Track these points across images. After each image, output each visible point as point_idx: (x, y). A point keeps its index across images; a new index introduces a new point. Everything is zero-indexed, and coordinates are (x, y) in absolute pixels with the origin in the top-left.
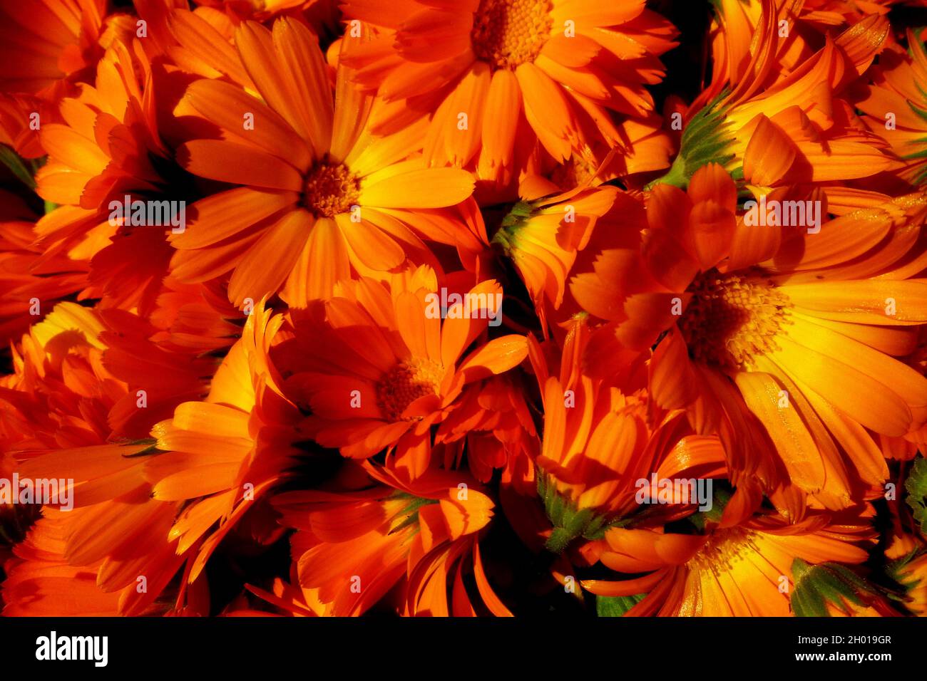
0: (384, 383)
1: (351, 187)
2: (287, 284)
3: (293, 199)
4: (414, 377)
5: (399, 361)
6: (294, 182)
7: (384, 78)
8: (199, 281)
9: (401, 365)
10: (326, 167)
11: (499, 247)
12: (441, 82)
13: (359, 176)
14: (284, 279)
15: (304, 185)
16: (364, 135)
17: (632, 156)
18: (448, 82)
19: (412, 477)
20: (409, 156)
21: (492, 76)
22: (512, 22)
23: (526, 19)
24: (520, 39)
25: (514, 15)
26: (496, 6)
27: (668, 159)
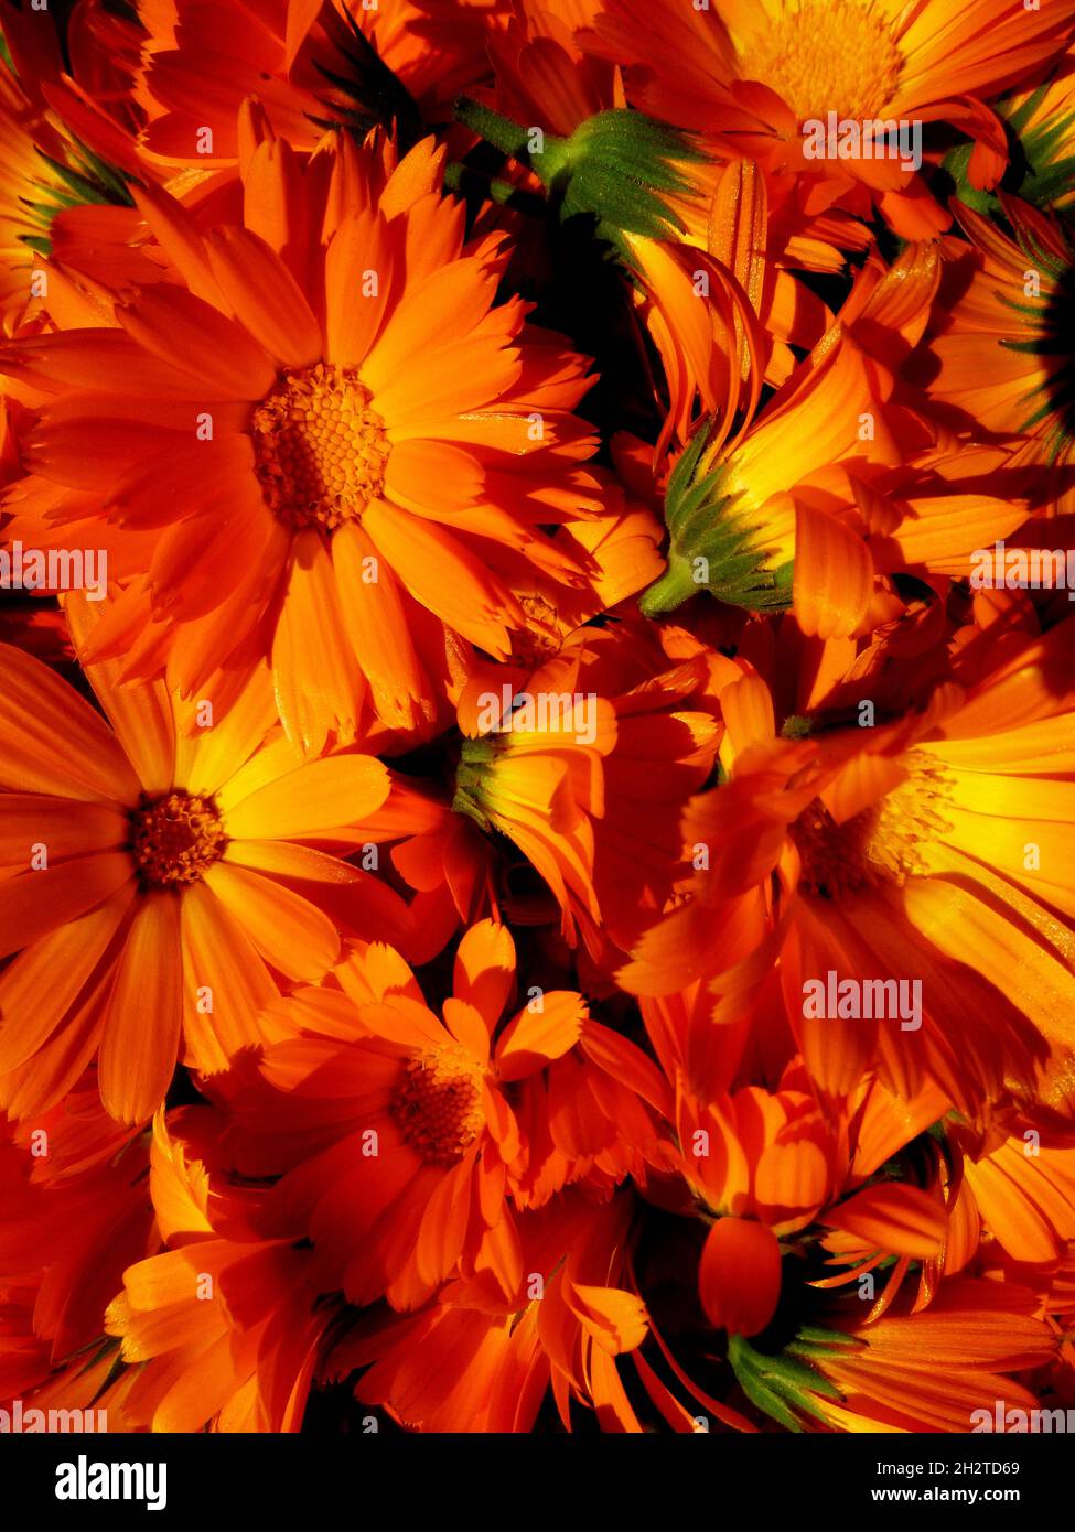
0: (398, 1103)
1: (204, 819)
2: (187, 1040)
3: (129, 894)
4: (437, 1073)
5: (406, 1061)
6: (117, 871)
8: (59, 1097)
9: (411, 1068)
10: (151, 813)
11: (466, 819)
12: (255, 611)
13: (207, 795)
14: (178, 1037)
15: (134, 861)
17: (600, 575)
18: (267, 604)
20: (266, 737)
21: (329, 551)
22: (319, 445)
23: (340, 430)
24: (344, 464)
25: (316, 433)
26: (281, 438)
27: (658, 553)
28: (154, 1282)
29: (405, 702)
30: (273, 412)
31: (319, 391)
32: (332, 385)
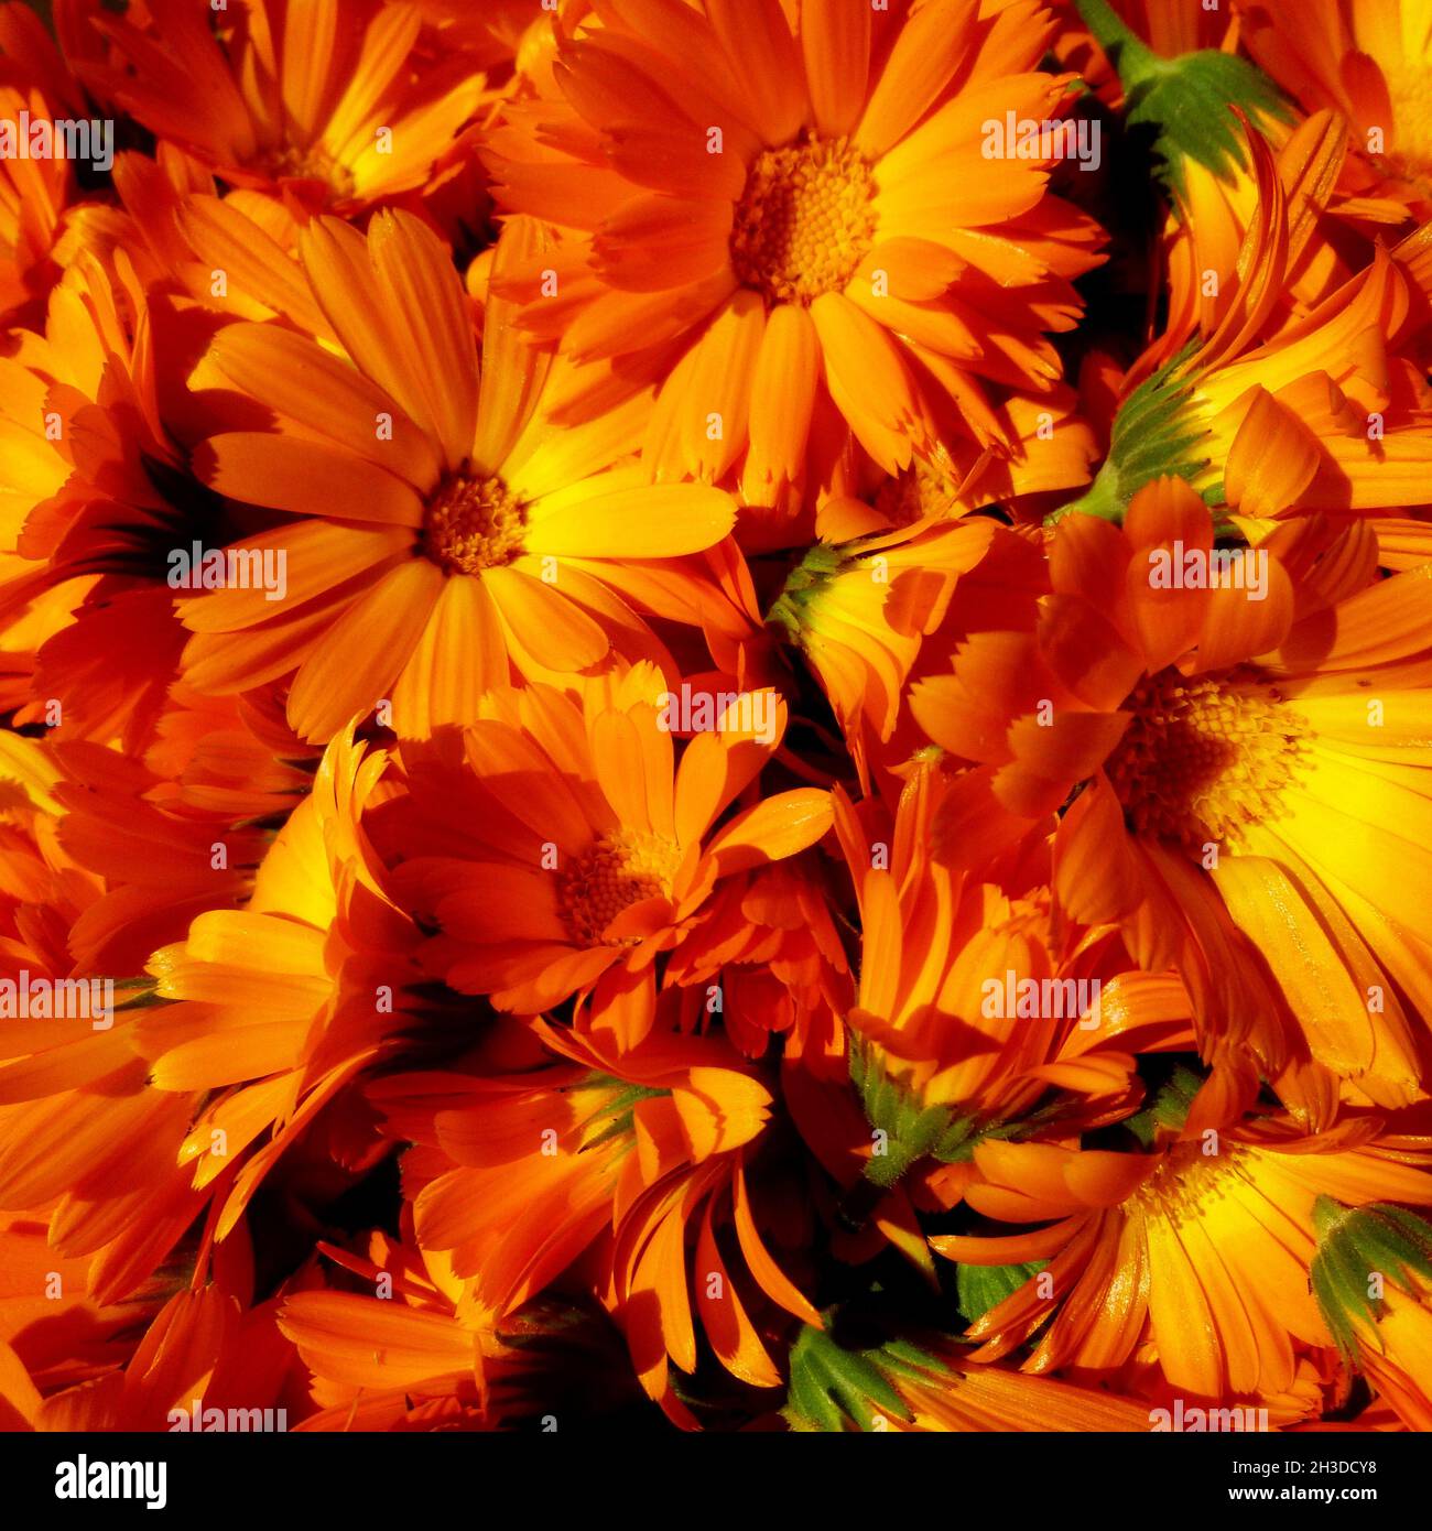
0: (571, 876)
1: (510, 518)
3: (407, 540)
4: (626, 865)
5: (598, 836)
6: (409, 511)
7: (571, 320)
8: (235, 690)
9: (602, 844)
10: (466, 481)
11: (779, 629)
12: (676, 327)
13: (526, 498)
14: (389, 687)
15: (426, 517)
16: (535, 423)
17: (1022, 462)
18: (687, 327)
19: (621, 1049)
20: (616, 463)
21: (767, 317)
22: (804, 218)
23: (831, 214)
24: (819, 249)
25: (808, 205)
26: (775, 188)
27: (1087, 468)
28: (225, 937)
29: (777, 478)
30: (778, 162)
31: (830, 166)
32: (846, 166)
